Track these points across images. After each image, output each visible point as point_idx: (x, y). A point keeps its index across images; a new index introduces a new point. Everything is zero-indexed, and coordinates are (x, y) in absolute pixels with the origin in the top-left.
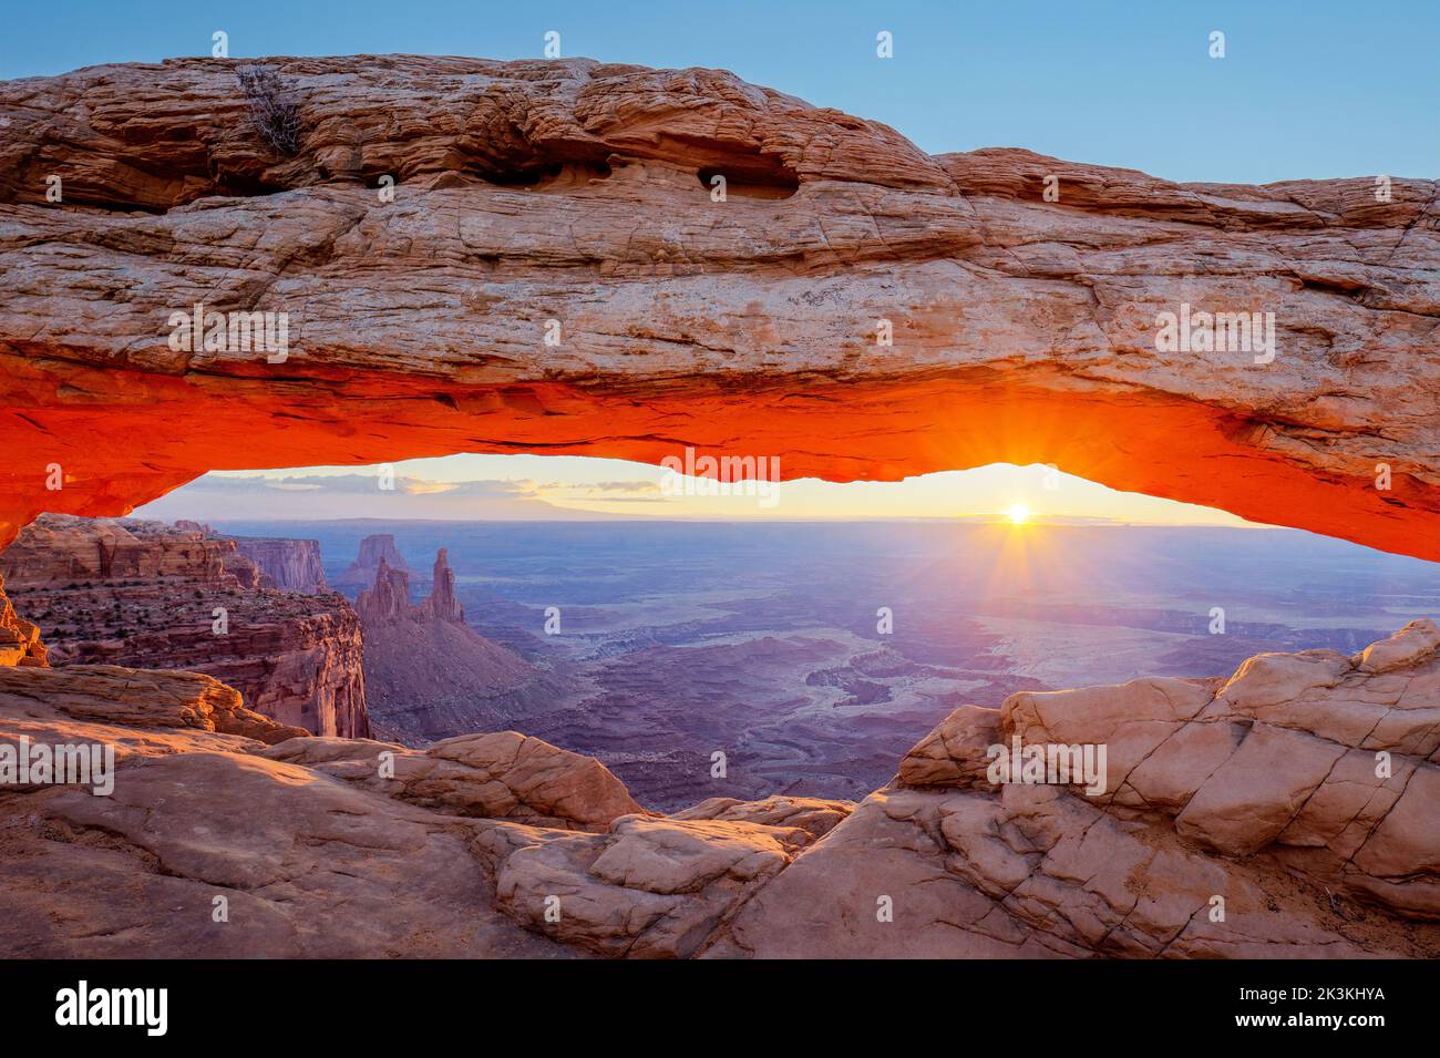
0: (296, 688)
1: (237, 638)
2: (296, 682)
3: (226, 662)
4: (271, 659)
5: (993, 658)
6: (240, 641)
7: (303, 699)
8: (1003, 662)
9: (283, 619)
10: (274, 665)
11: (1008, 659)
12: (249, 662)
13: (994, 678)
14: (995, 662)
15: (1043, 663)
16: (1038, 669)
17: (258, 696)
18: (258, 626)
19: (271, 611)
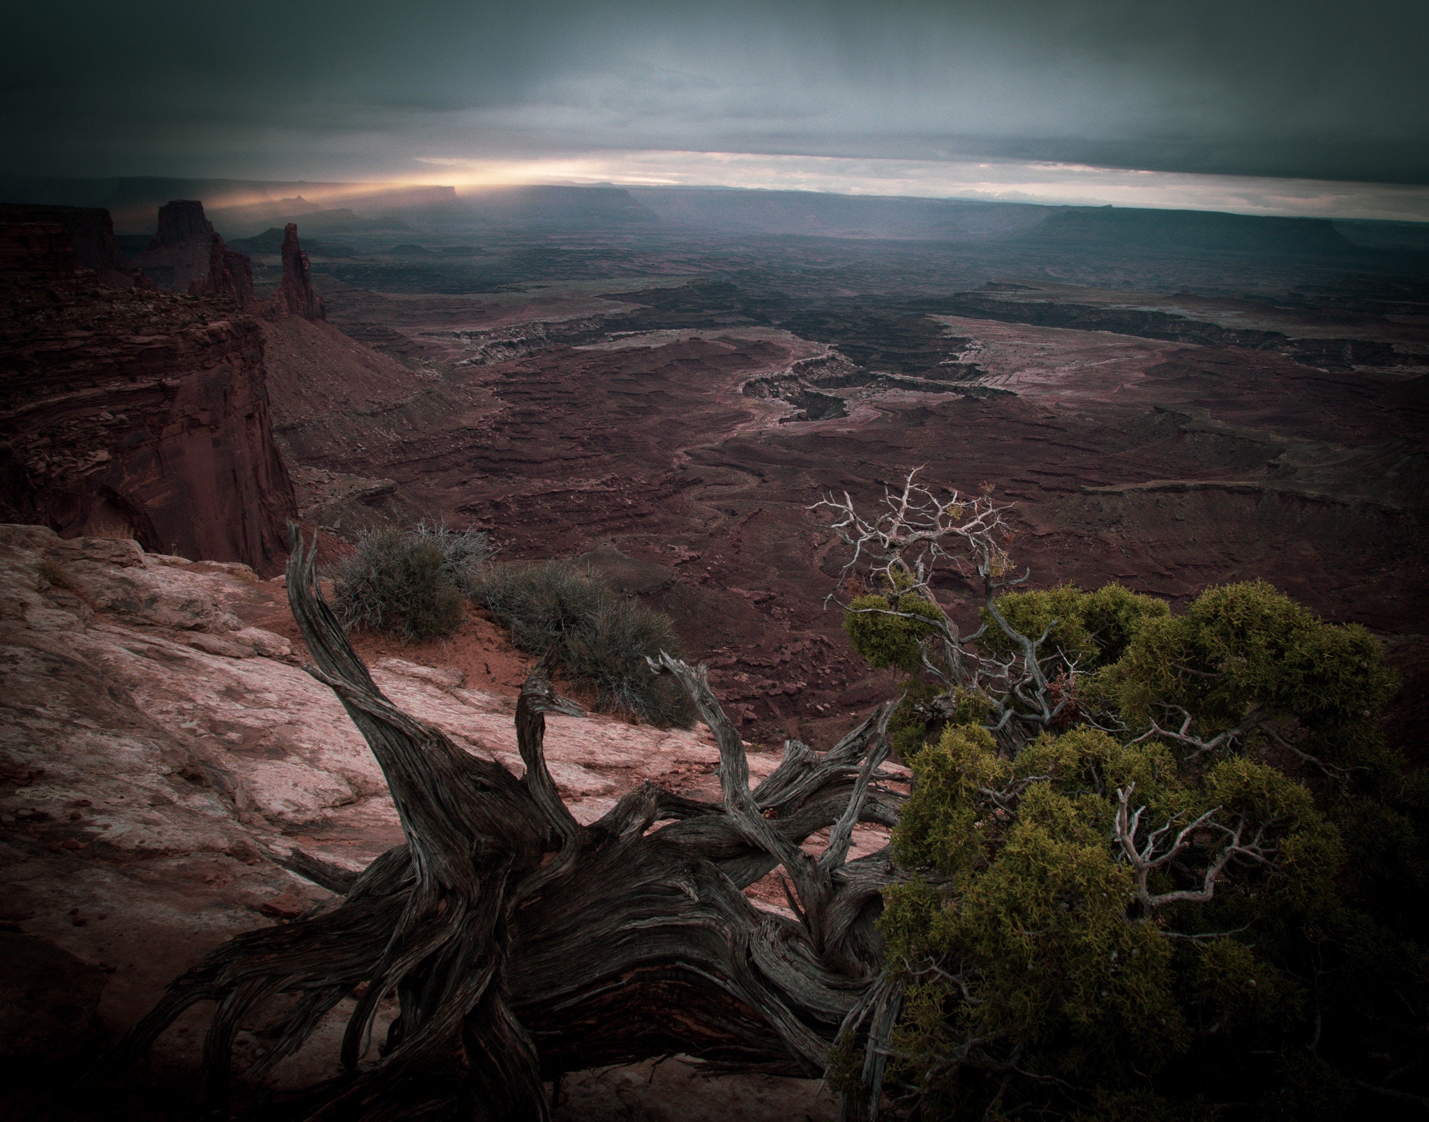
0: (204, 417)
1: (122, 354)
2: (203, 410)
3: (114, 386)
4: (169, 381)
5: (960, 366)
6: (126, 359)
7: (213, 431)
8: (972, 371)
9: (174, 330)
10: (174, 390)
11: (977, 368)
12: (143, 386)
13: (963, 390)
14: (964, 371)
15: (1019, 373)
16: (1013, 379)
17: (161, 428)
18: (147, 339)
19: (154, 319)
